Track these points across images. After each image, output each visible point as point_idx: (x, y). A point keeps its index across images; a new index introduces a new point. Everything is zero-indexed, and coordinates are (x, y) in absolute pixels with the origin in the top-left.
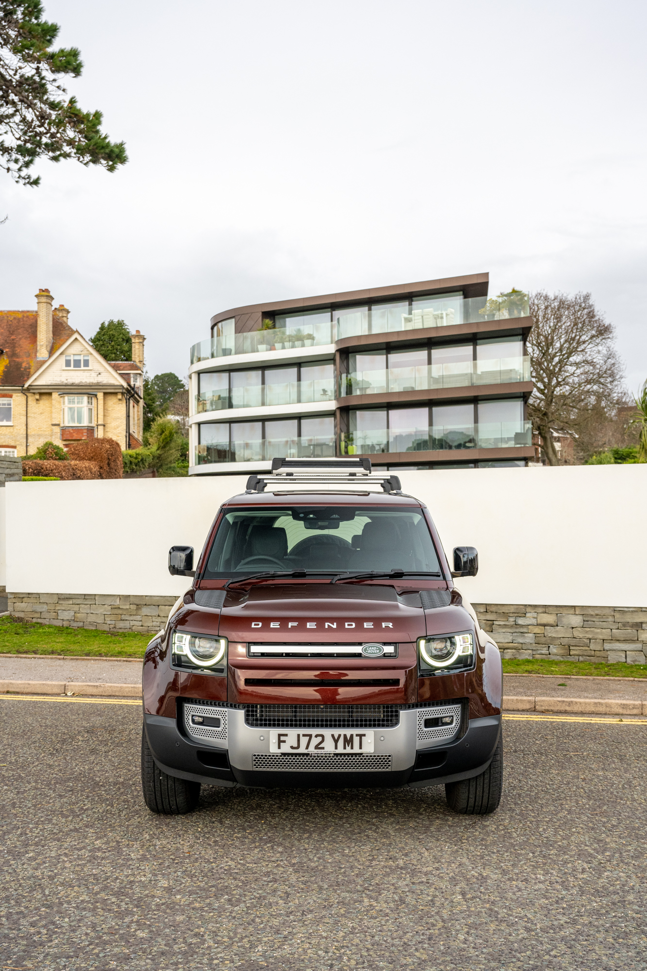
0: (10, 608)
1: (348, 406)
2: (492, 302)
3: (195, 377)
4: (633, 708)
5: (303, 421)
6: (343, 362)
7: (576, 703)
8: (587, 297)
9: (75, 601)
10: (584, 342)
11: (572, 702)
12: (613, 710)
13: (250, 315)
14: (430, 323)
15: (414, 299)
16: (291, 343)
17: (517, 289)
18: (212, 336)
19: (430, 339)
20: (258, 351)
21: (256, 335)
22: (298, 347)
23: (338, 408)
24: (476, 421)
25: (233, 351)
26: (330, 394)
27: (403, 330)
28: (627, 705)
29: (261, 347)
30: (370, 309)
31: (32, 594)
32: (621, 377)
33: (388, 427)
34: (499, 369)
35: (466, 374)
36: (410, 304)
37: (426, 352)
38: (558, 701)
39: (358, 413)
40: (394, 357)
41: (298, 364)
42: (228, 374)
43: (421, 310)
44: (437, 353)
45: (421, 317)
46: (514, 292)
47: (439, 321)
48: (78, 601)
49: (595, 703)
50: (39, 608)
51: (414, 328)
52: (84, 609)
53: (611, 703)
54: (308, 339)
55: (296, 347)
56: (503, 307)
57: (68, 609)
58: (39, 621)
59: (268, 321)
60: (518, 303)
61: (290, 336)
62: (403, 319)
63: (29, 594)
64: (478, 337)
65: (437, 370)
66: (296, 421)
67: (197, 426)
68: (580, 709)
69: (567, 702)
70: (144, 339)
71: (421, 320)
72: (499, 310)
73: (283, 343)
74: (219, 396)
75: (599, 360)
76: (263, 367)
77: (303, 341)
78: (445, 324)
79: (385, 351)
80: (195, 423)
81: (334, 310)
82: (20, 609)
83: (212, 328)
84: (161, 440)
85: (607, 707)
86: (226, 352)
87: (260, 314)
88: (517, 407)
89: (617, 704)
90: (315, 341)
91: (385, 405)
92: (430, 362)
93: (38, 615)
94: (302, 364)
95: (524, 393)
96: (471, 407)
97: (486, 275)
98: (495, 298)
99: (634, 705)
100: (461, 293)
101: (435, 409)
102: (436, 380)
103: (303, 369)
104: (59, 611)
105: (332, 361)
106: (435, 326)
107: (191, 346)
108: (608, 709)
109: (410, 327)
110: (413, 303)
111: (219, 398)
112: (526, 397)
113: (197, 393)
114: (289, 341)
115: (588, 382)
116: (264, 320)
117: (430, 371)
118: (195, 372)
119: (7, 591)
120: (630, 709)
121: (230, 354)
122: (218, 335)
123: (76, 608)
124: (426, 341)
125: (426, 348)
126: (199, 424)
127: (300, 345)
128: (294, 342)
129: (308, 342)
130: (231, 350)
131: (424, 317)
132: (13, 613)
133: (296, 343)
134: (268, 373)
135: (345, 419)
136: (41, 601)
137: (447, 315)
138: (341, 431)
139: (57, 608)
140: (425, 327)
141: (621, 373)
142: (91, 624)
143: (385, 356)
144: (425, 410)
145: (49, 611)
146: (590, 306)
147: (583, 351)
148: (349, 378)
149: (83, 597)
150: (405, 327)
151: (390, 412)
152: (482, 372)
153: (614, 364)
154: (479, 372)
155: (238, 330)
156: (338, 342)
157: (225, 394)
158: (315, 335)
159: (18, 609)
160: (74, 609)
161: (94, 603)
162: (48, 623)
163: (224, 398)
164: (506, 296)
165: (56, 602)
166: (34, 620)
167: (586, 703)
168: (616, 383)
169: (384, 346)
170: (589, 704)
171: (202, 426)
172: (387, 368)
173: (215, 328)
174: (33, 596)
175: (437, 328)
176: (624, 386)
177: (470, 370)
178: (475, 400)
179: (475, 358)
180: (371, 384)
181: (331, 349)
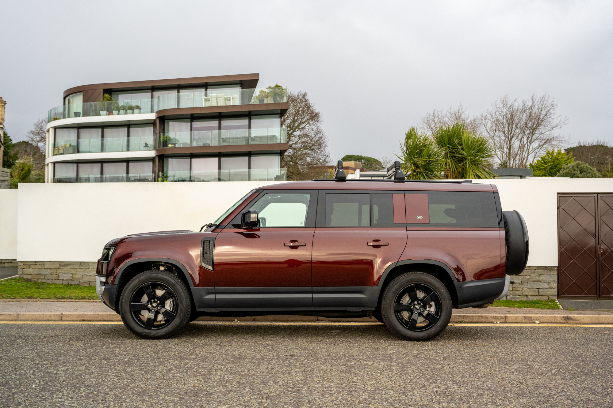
0: (20, 272)
1: (163, 155)
2: (262, 92)
3: (52, 132)
4: (501, 319)
5: (130, 164)
6: (161, 126)
7: (467, 316)
8: (305, 95)
9: (72, 267)
10: (303, 123)
11: (465, 316)
12: (489, 320)
13: (94, 90)
14: (222, 103)
15: (208, 87)
16: (124, 111)
17: (279, 85)
18: (64, 103)
19: (220, 113)
20: (100, 115)
21: (98, 104)
22: (130, 114)
23: (157, 156)
24: (249, 167)
25: (81, 115)
26: (150, 147)
27: (204, 106)
28: (497, 317)
29: (101, 112)
30: (178, 92)
31: (38, 262)
32: (325, 146)
33: (191, 169)
34: (266, 135)
35: (244, 137)
36: (206, 90)
37: (217, 122)
38: (457, 316)
39: (170, 160)
40: (196, 124)
41: (128, 125)
42: (76, 130)
43: (216, 94)
44: (225, 123)
45: (216, 99)
46: (277, 86)
47: (227, 102)
48: (76, 267)
49: (479, 316)
50: (43, 272)
51: (211, 106)
52: (80, 272)
53: (488, 316)
54: (137, 109)
55: (128, 114)
56: (270, 96)
57: (68, 272)
58: (43, 281)
59: (107, 96)
60: (280, 94)
61: (123, 106)
62: (204, 100)
63: (35, 262)
64: (252, 113)
65: (225, 134)
66: (125, 164)
67: (53, 164)
68: (470, 320)
69: (462, 316)
70: (5, 104)
71: (216, 101)
72: (268, 97)
73: (119, 111)
74: (70, 144)
75: (312, 134)
76: (103, 126)
77: (133, 110)
78: (232, 104)
79: (190, 119)
80: (52, 162)
81: (154, 91)
82: (28, 273)
83: (65, 98)
84: (22, 174)
85: (485, 318)
86: (77, 115)
87: (102, 90)
88: (276, 160)
89: (491, 316)
90: (142, 111)
91: (189, 155)
92: (220, 128)
93: (43, 277)
94: (131, 126)
95: (281, 150)
96: (247, 158)
97: (258, 75)
98: (265, 90)
99: (501, 317)
100: (240, 85)
101: (222, 159)
102: (224, 140)
103: (132, 130)
104: (60, 274)
105: (152, 125)
106: (225, 105)
107: (49, 110)
108: (486, 320)
109: (208, 104)
110: (208, 90)
111: (70, 146)
112: (282, 153)
113: (53, 142)
114: (123, 110)
115: (305, 148)
116: (105, 95)
117: (220, 134)
118: (52, 127)
119: (18, 260)
120: (499, 319)
121: (80, 116)
122: (69, 103)
123: (74, 271)
124: (218, 114)
125: (218, 119)
126: (54, 163)
127: (131, 113)
128: (126, 110)
129: (136, 111)
130: (80, 113)
131: (218, 99)
132: (22, 276)
133: (128, 111)
134: (107, 131)
135: (161, 163)
136: (45, 267)
137: (233, 98)
138: (159, 171)
139: (58, 272)
140: (218, 105)
141: (325, 143)
142: (85, 282)
143: (190, 123)
144: (216, 159)
145: (51, 274)
146: (306, 101)
147: (302, 128)
148: (165, 136)
149: (80, 264)
150: (205, 104)
151: (192, 159)
152: (254, 136)
153: (321, 138)
154: (252, 136)
155: (85, 101)
156: (158, 112)
157: (74, 143)
158: (141, 107)
159: (27, 273)
160: (73, 272)
161: (88, 268)
162: (50, 283)
163: (73, 146)
164: (272, 89)
165: (58, 267)
166: (40, 281)
167: (473, 317)
168: (322, 149)
169: (189, 116)
170: (475, 317)
171: (56, 164)
172: (191, 130)
173: (67, 99)
174: (39, 264)
175: (226, 106)
176: (327, 151)
177: (247, 135)
178: (249, 154)
179: (250, 127)
180: (178, 141)
181: (152, 116)
